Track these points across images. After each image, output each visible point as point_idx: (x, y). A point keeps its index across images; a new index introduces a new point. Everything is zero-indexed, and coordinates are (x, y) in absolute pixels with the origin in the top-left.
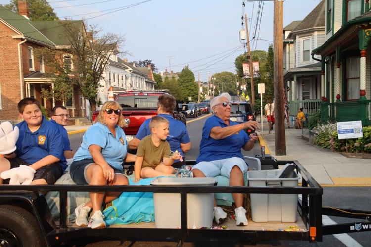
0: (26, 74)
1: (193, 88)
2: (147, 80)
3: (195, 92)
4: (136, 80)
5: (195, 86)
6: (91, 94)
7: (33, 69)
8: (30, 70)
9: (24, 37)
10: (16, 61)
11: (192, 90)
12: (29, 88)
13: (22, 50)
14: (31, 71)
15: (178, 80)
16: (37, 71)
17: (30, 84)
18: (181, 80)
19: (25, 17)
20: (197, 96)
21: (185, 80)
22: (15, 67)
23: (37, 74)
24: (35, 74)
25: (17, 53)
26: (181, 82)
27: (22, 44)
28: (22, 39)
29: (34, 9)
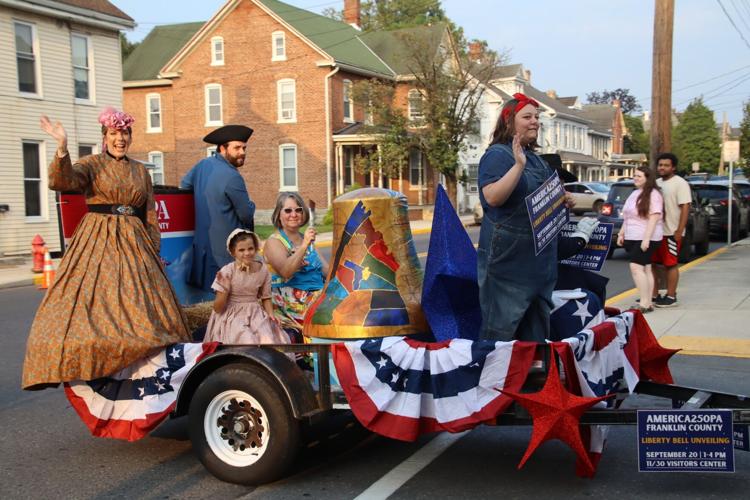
0: (337, 129)
1: (709, 144)
2: (592, 131)
3: (715, 151)
4: (565, 131)
5: (715, 139)
6: (445, 163)
7: (351, 119)
8: (345, 121)
9: (334, 65)
10: (321, 107)
11: (708, 148)
12: (341, 154)
13: (332, 86)
14: (347, 124)
15: (678, 128)
16: (358, 123)
17: (343, 146)
18: (685, 128)
19: (354, 25)
20: (717, 160)
21: (692, 127)
22: (319, 117)
23: (358, 127)
24: (355, 127)
25: (323, 92)
26: (684, 132)
27: (332, 76)
28: (332, 68)
29: (406, 6)
